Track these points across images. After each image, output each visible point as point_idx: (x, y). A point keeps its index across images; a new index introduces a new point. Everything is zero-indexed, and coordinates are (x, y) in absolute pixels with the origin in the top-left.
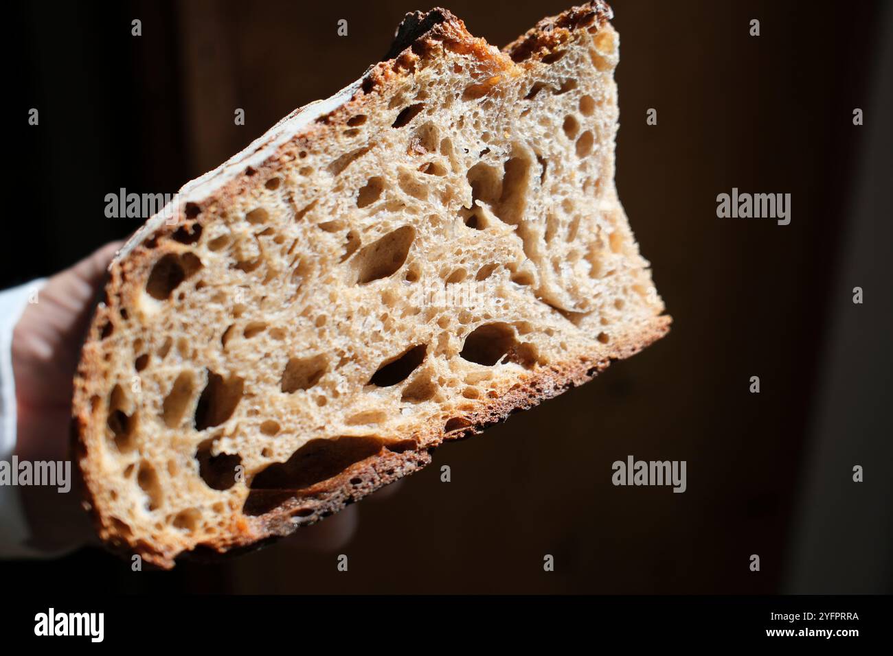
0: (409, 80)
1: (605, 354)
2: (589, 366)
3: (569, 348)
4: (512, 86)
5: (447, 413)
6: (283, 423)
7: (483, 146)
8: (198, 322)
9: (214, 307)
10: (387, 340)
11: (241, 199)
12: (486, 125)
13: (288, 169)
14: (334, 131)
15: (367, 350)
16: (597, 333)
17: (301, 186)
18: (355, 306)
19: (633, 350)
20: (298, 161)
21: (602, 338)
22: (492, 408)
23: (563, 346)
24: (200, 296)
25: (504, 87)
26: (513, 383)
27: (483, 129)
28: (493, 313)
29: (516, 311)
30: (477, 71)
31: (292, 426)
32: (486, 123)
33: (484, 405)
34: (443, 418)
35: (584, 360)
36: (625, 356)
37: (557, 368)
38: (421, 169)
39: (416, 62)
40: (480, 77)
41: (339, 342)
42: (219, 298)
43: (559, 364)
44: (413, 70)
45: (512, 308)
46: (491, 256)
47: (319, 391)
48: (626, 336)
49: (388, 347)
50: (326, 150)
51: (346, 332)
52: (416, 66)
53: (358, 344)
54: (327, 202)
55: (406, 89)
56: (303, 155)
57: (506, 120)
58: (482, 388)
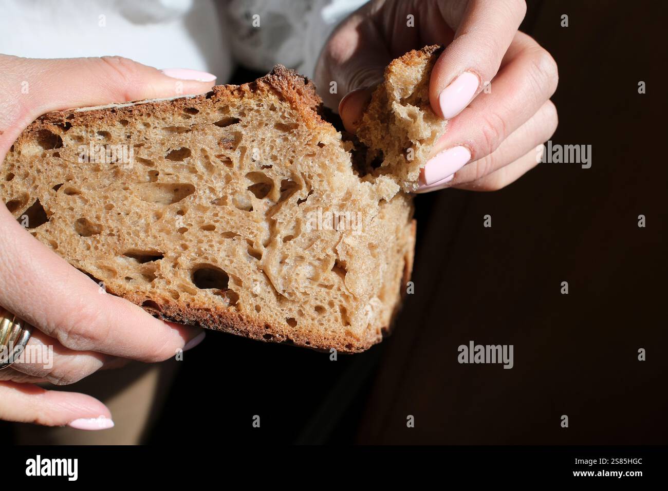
0: (237, 102)
1: (286, 332)
2: (269, 331)
3: (262, 312)
4: (305, 134)
5: (151, 295)
6: (61, 246)
7: (270, 163)
8: (46, 173)
9: (59, 169)
10: (141, 238)
11: (99, 122)
12: (278, 151)
13: (136, 120)
14: (173, 110)
15: (127, 237)
16: (290, 316)
17: (139, 132)
18: (134, 209)
19: (308, 343)
20: (144, 117)
21: (292, 322)
22: (181, 311)
23: (258, 309)
24: (53, 160)
25: (300, 133)
26: (206, 306)
27: (275, 152)
28: (220, 260)
29: (235, 268)
30: (286, 115)
31: (64, 250)
32: (278, 149)
33: (178, 306)
34: (147, 296)
35: (267, 326)
36: (298, 343)
37: (244, 317)
38: (219, 156)
39: (246, 92)
40: (286, 119)
41: (113, 224)
42: (64, 166)
43: (247, 317)
44: (242, 97)
45: (234, 265)
46: (238, 228)
47: (89, 241)
48: (310, 331)
49: (139, 243)
50: (163, 119)
51: (121, 220)
52: (246, 95)
53: (124, 231)
54: (150, 147)
55: (233, 105)
56: (149, 115)
57: (293, 154)
58: (184, 297)
